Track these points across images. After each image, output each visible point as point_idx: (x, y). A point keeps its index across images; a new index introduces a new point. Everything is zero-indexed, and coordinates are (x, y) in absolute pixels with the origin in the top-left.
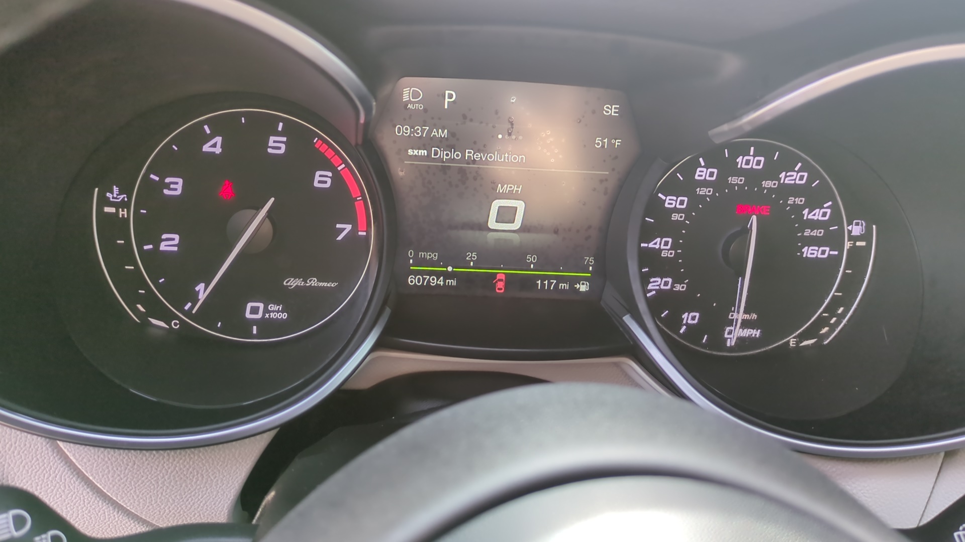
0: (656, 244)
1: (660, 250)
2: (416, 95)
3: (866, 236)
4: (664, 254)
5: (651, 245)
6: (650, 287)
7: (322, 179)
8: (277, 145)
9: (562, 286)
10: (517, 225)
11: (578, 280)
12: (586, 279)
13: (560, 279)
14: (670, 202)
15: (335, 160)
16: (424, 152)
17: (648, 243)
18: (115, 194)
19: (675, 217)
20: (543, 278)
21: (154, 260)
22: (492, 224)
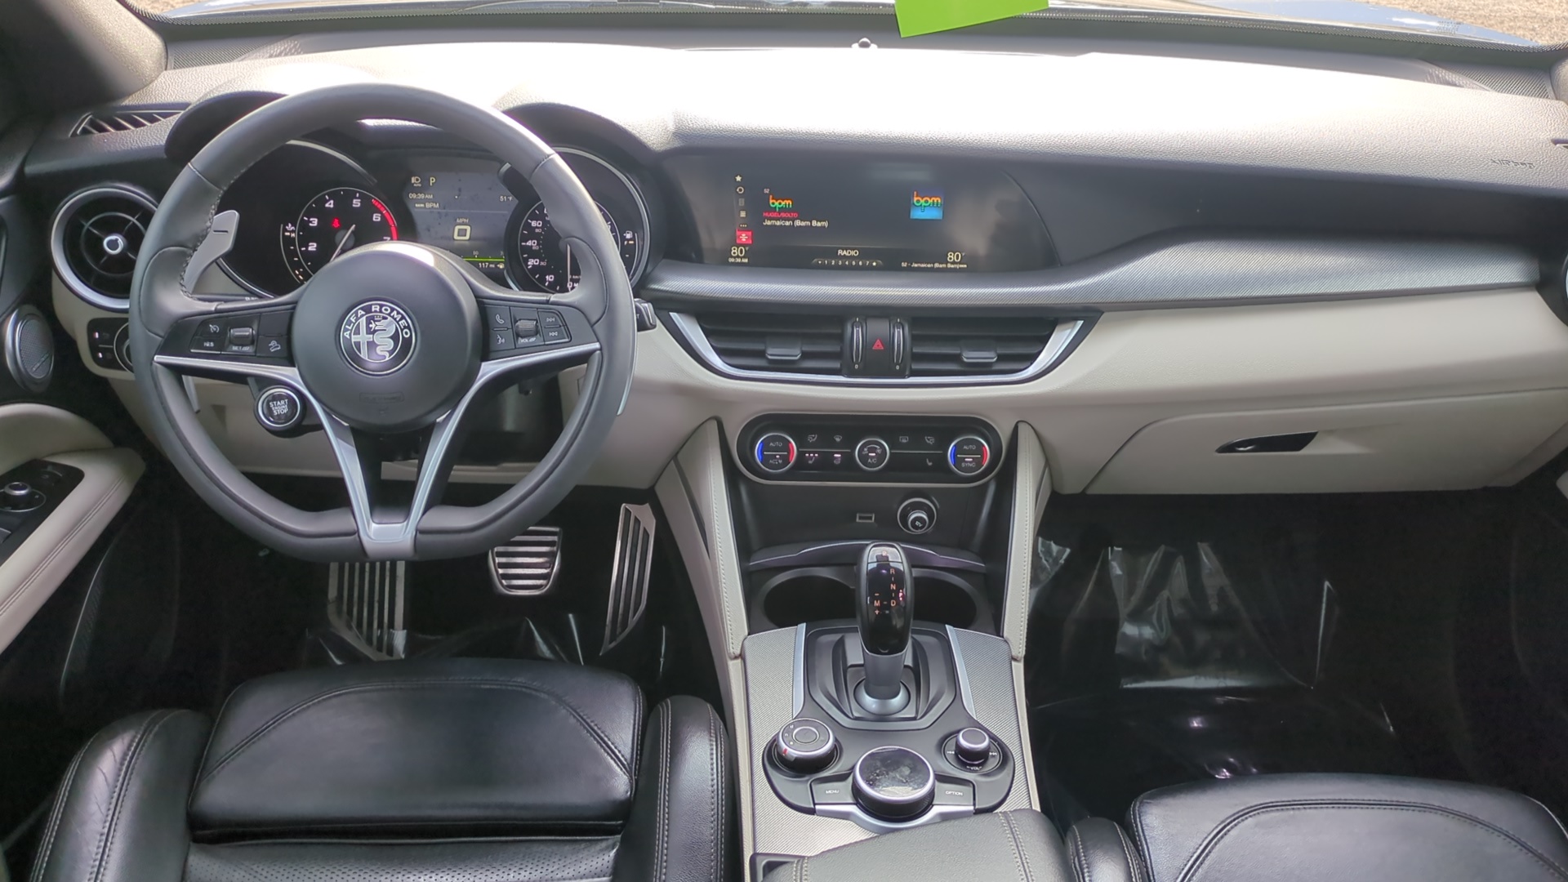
0: (529, 243)
1: (532, 246)
2: (417, 180)
3: (633, 239)
4: (534, 248)
5: (528, 244)
6: (529, 263)
7: (377, 218)
8: (357, 203)
9: (491, 266)
10: (467, 237)
11: (499, 263)
12: (502, 262)
13: (490, 263)
14: (534, 224)
15: (382, 209)
16: (422, 205)
17: (526, 242)
18: (290, 227)
19: (537, 231)
20: (482, 262)
21: (307, 255)
22: (456, 237)
